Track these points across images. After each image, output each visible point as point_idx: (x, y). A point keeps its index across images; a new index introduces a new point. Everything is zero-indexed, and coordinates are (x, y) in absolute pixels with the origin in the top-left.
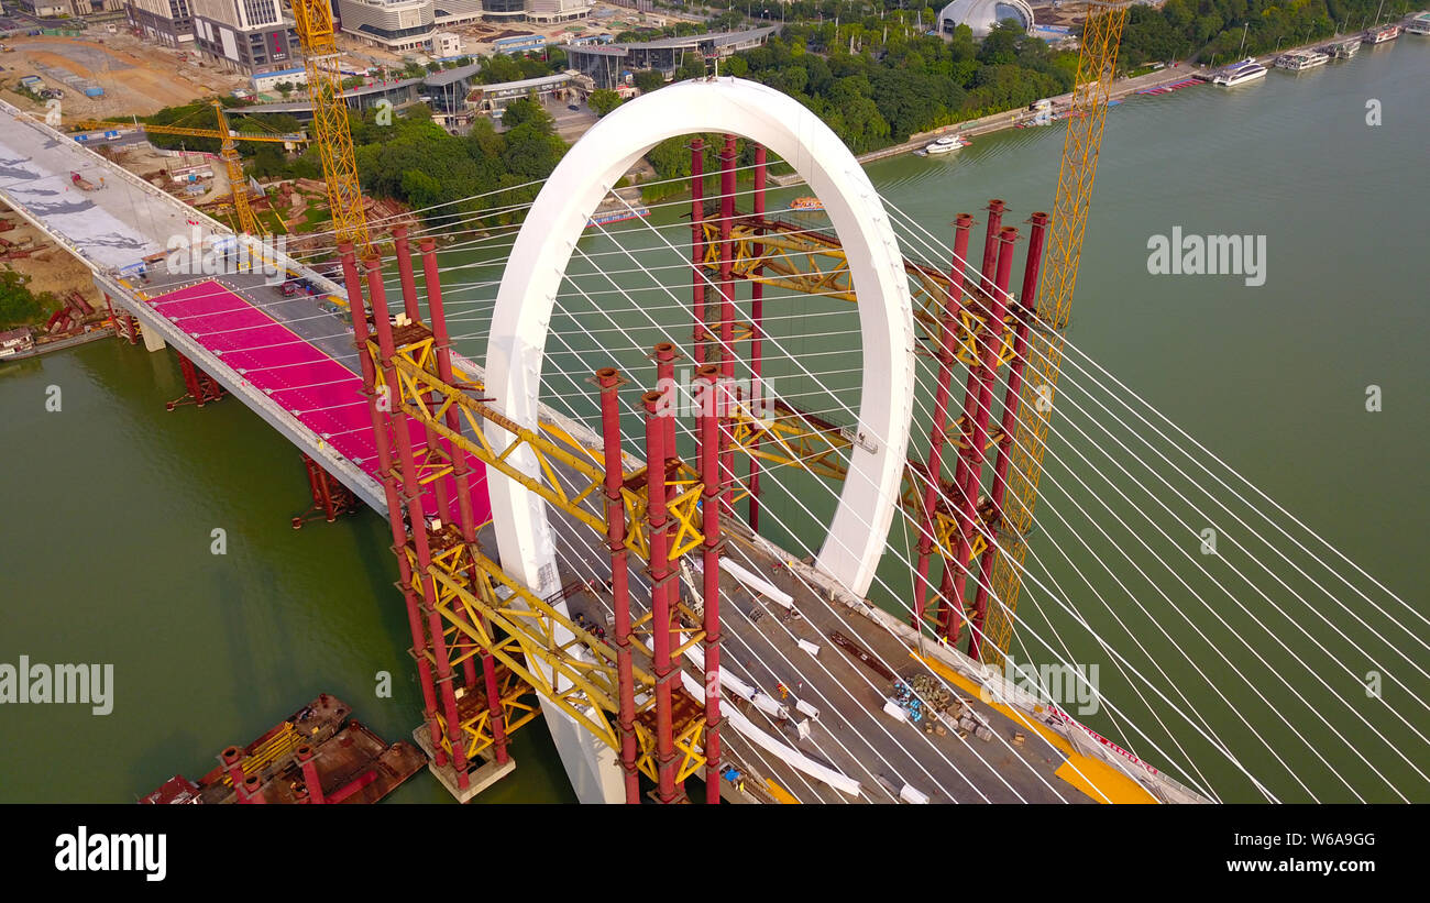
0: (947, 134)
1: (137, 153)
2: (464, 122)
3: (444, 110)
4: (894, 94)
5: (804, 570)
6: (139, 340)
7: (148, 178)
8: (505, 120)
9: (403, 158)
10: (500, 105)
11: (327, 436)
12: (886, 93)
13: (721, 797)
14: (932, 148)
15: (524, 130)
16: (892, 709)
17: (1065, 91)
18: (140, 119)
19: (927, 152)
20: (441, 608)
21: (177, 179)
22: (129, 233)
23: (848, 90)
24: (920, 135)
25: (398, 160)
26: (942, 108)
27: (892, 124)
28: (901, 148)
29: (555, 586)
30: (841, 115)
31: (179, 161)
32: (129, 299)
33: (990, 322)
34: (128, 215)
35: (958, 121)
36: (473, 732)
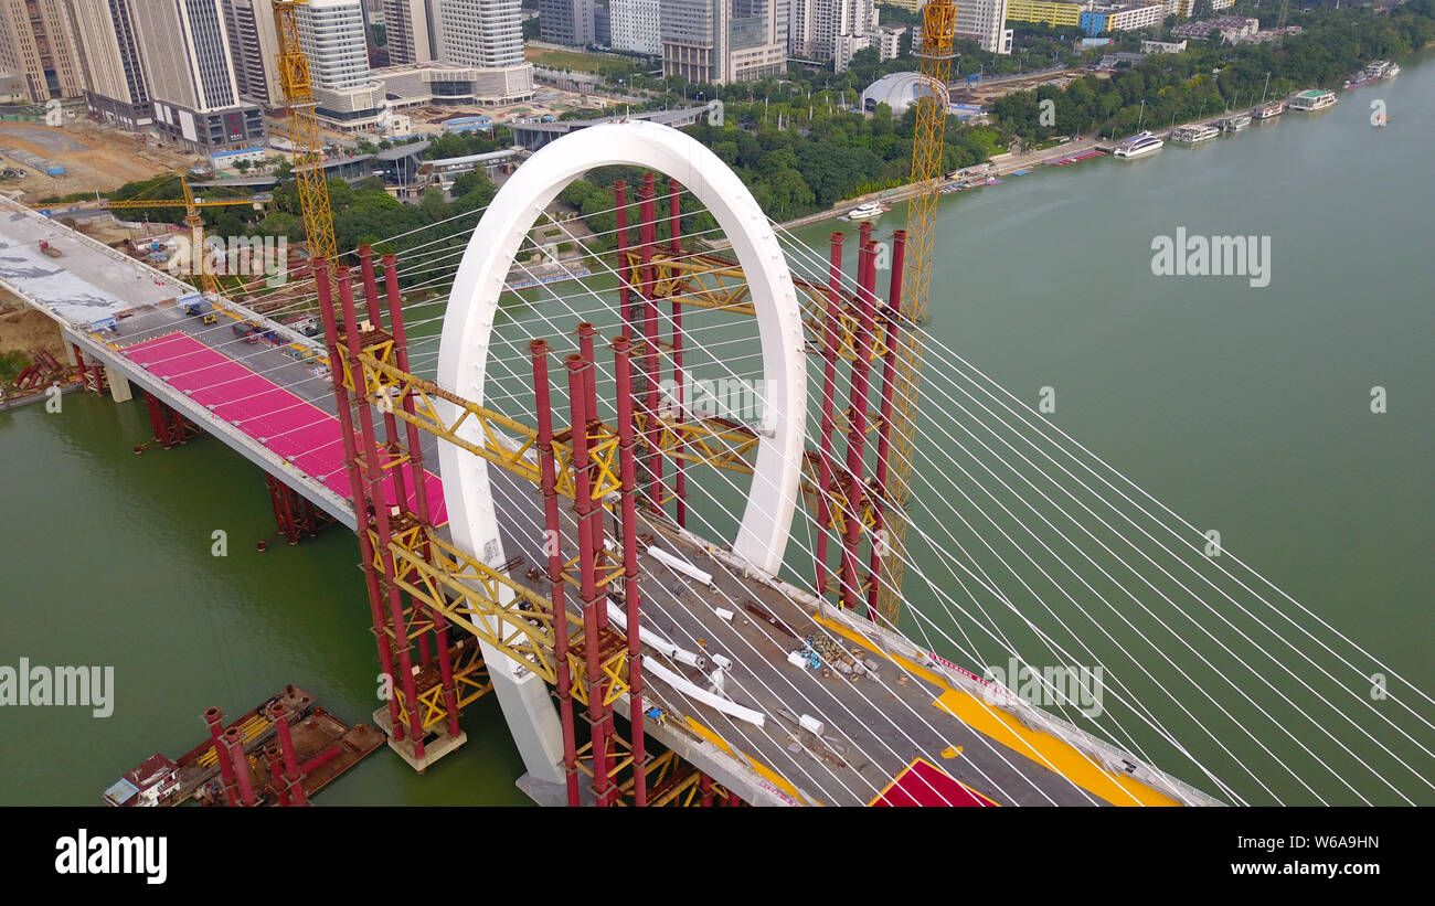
0: (868, 201)
1: (98, 226)
2: (415, 194)
3: (396, 182)
4: (817, 165)
5: (723, 555)
6: (106, 392)
7: (114, 246)
8: (454, 192)
9: (357, 225)
10: (449, 178)
11: (292, 458)
12: (811, 164)
13: (645, 734)
14: (854, 214)
15: (472, 199)
16: (796, 659)
17: (978, 162)
18: (102, 196)
19: (849, 217)
20: (399, 581)
21: (141, 247)
22: (97, 293)
23: (775, 162)
24: (844, 202)
25: (352, 226)
26: (864, 177)
27: (816, 192)
28: (825, 214)
29: (500, 560)
30: (769, 185)
31: (143, 231)
32: (101, 349)
33: (863, 321)
34: (95, 278)
35: (878, 190)
36: (428, 703)
